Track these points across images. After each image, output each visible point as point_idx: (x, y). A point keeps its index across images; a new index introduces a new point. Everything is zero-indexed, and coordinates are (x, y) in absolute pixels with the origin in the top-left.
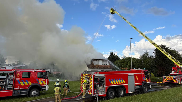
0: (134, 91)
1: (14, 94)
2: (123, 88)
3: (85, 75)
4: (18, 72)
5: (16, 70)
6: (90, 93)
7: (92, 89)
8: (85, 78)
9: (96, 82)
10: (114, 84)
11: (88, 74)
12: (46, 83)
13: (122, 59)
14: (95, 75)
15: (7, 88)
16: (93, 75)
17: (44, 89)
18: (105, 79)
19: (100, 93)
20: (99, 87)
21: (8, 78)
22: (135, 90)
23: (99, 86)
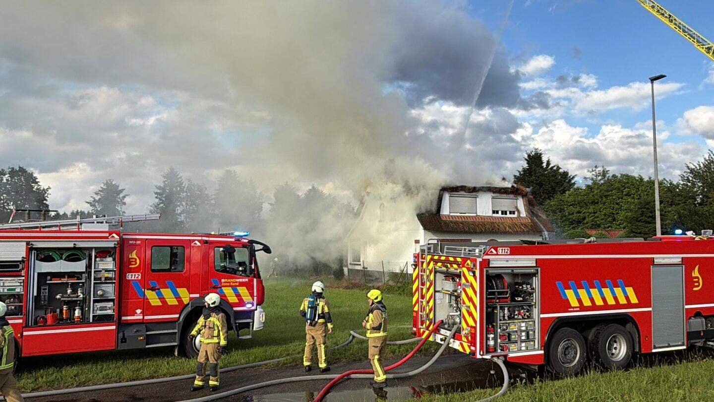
0: (683, 345)
1: (122, 342)
2: (624, 325)
3: (436, 262)
4: (132, 245)
5: (124, 237)
6: (466, 345)
7: (475, 328)
8: (436, 272)
9: (493, 293)
10: (582, 308)
11: (455, 258)
12: (252, 295)
13: (588, 186)
14: (488, 261)
15: (94, 316)
16: (479, 260)
17: (247, 325)
18: (536, 282)
19: (513, 347)
20: (509, 318)
21: (93, 270)
22: (688, 339)
23: (506, 311)
